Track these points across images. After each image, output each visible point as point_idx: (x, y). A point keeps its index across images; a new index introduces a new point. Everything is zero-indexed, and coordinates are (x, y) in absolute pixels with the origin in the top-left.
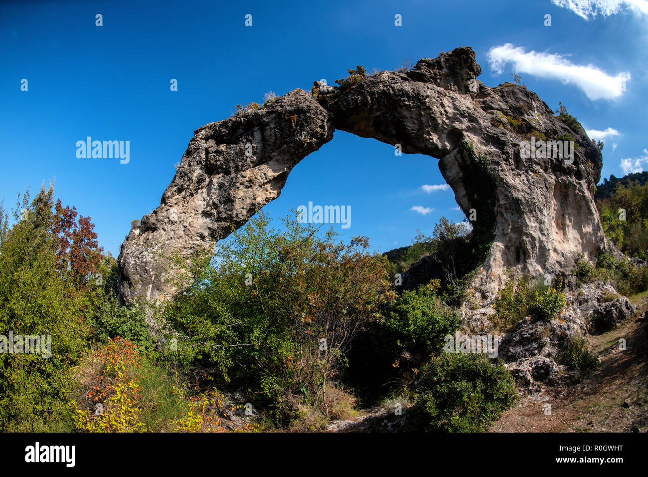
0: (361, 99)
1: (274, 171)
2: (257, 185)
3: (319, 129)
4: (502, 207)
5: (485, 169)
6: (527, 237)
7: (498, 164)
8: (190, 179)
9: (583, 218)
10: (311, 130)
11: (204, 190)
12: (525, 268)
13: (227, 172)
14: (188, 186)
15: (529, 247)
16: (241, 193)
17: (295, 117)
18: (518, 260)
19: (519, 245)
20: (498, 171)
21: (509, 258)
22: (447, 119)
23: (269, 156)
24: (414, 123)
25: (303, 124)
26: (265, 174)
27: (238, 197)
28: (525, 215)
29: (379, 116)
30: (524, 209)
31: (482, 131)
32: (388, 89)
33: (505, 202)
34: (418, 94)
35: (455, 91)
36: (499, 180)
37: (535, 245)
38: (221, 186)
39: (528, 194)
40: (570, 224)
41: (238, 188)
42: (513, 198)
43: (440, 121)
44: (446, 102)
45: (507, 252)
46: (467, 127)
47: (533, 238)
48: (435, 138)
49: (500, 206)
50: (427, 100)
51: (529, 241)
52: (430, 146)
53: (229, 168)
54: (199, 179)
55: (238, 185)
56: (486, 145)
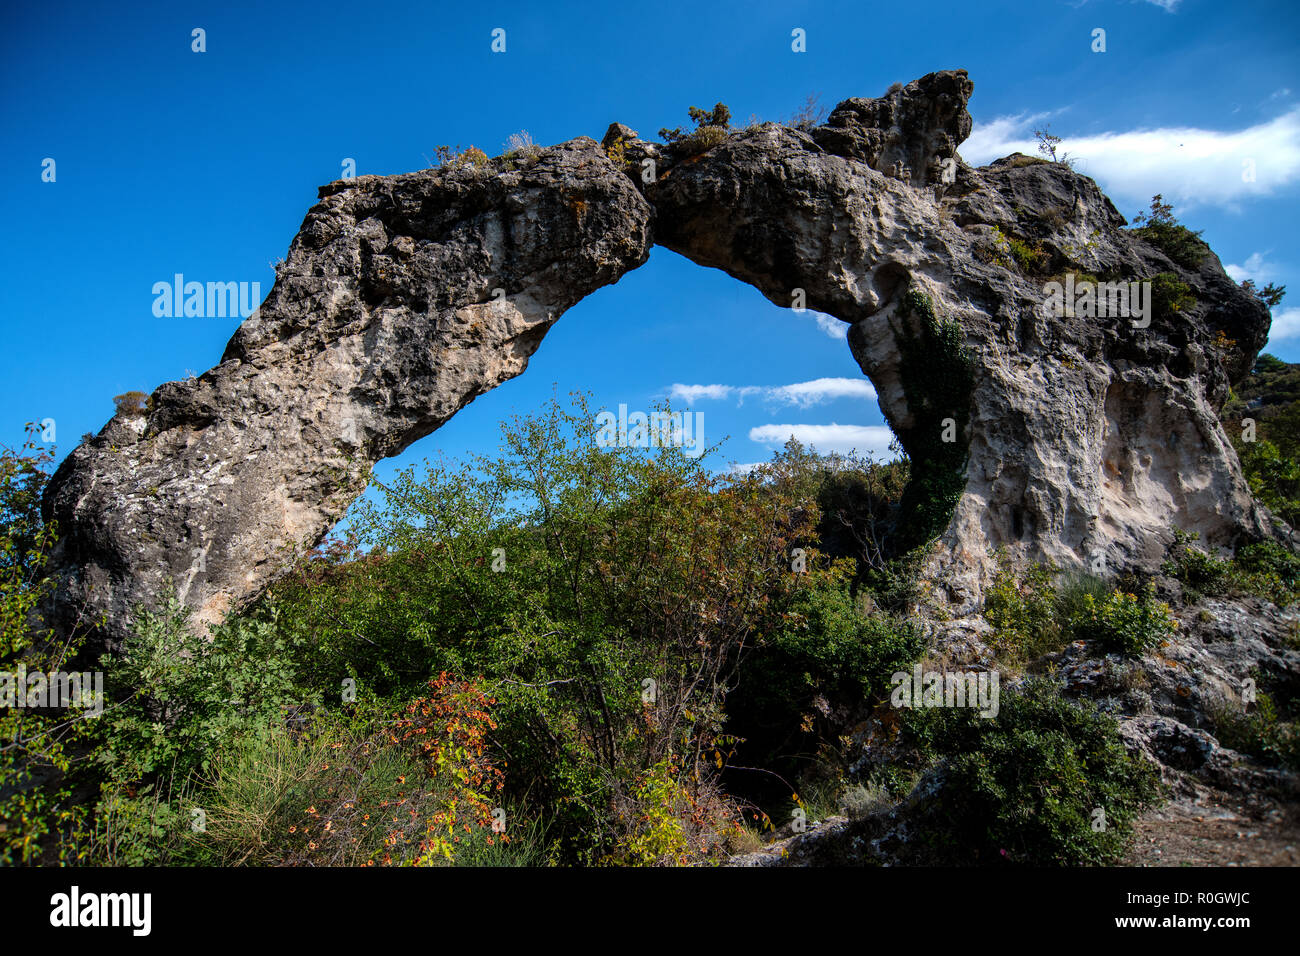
0: (722, 186)
1: (527, 317)
2: (489, 343)
3: (629, 241)
4: (983, 427)
5: (954, 349)
6: (1039, 488)
7: (982, 340)
8: (319, 308)
9: (1184, 458)
10: (615, 239)
11: (357, 339)
12: (1034, 550)
13: (419, 306)
14: (312, 323)
15: (1044, 508)
16: (453, 358)
17: (584, 206)
18: (1017, 532)
19: (1019, 502)
20: (981, 354)
21: (998, 526)
22: (880, 242)
23: (517, 284)
24: (813, 246)
25: (599, 223)
26: (507, 321)
27: (447, 365)
28: (1036, 445)
29: (747, 227)
30: (1034, 432)
31: (952, 271)
32: (778, 170)
33: (991, 417)
34: (834, 185)
35: (903, 180)
36: (980, 372)
37: (1059, 505)
38: (403, 336)
39: (1046, 402)
40: (1142, 469)
41: (447, 345)
42: (1010, 411)
43: (865, 246)
44: (885, 204)
45: (992, 515)
46: (920, 261)
47: (1055, 492)
48: (849, 279)
49: (980, 424)
50: (849, 199)
51: (1045, 495)
52: (838, 296)
53: (426, 295)
54: (342, 312)
55: (447, 338)
56: (957, 302)
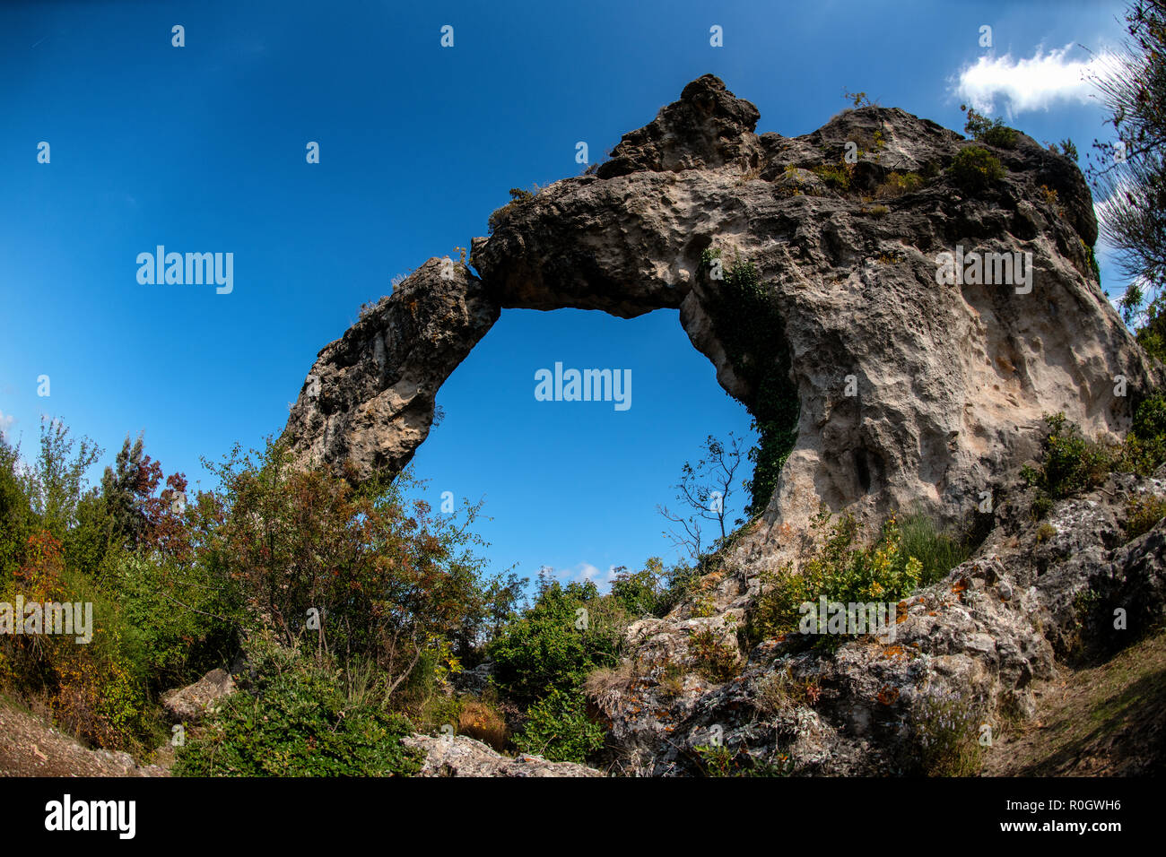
0: (509, 243)
1: (403, 396)
2: (379, 421)
3: (452, 314)
4: (802, 364)
5: (752, 291)
6: (875, 417)
7: (778, 269)
8: (303, 424)
10: (440, 318)
11: (321, 438)
12: (886, 500)
13: (345, 408)
14: (302, 434)
15: (886, 441)
16: (358, 437)
17: (415, 304)
18: (863, 483)
19: (859, 442)
20: (779, 284)
21: (838, 482)
22: (680, 224)
23: (396, 375)
24: (613, 254)
25: (426, 311)
26: (389, 403)
27: (354, 442)
28: (863, 364)
29: (547, 263)
30: (856, 349)
31: (748, 218)
32: (550, 211)
33: (807, 349)
34: (609, 198)
35: (698, 167)
36: (783, 303)
37: (906, 432)
38: (337, 428)
39: (861, 309)
40: (1034, 355)
41: (354, 429)
42: (823, 334)
43: (665, 234)
44: (674, 193)
45: (831, 468)
46: (719, 224)
47: (895, 415)
48: (661, 270)
49: (798, 363)
50: (627, 203)
51: (883, 424)
52: (652, 287)
53: (346, 400)
54: (314, 424)
55: (353, 424)
56: (758, 244)
